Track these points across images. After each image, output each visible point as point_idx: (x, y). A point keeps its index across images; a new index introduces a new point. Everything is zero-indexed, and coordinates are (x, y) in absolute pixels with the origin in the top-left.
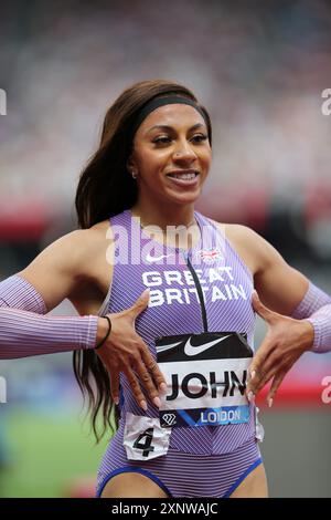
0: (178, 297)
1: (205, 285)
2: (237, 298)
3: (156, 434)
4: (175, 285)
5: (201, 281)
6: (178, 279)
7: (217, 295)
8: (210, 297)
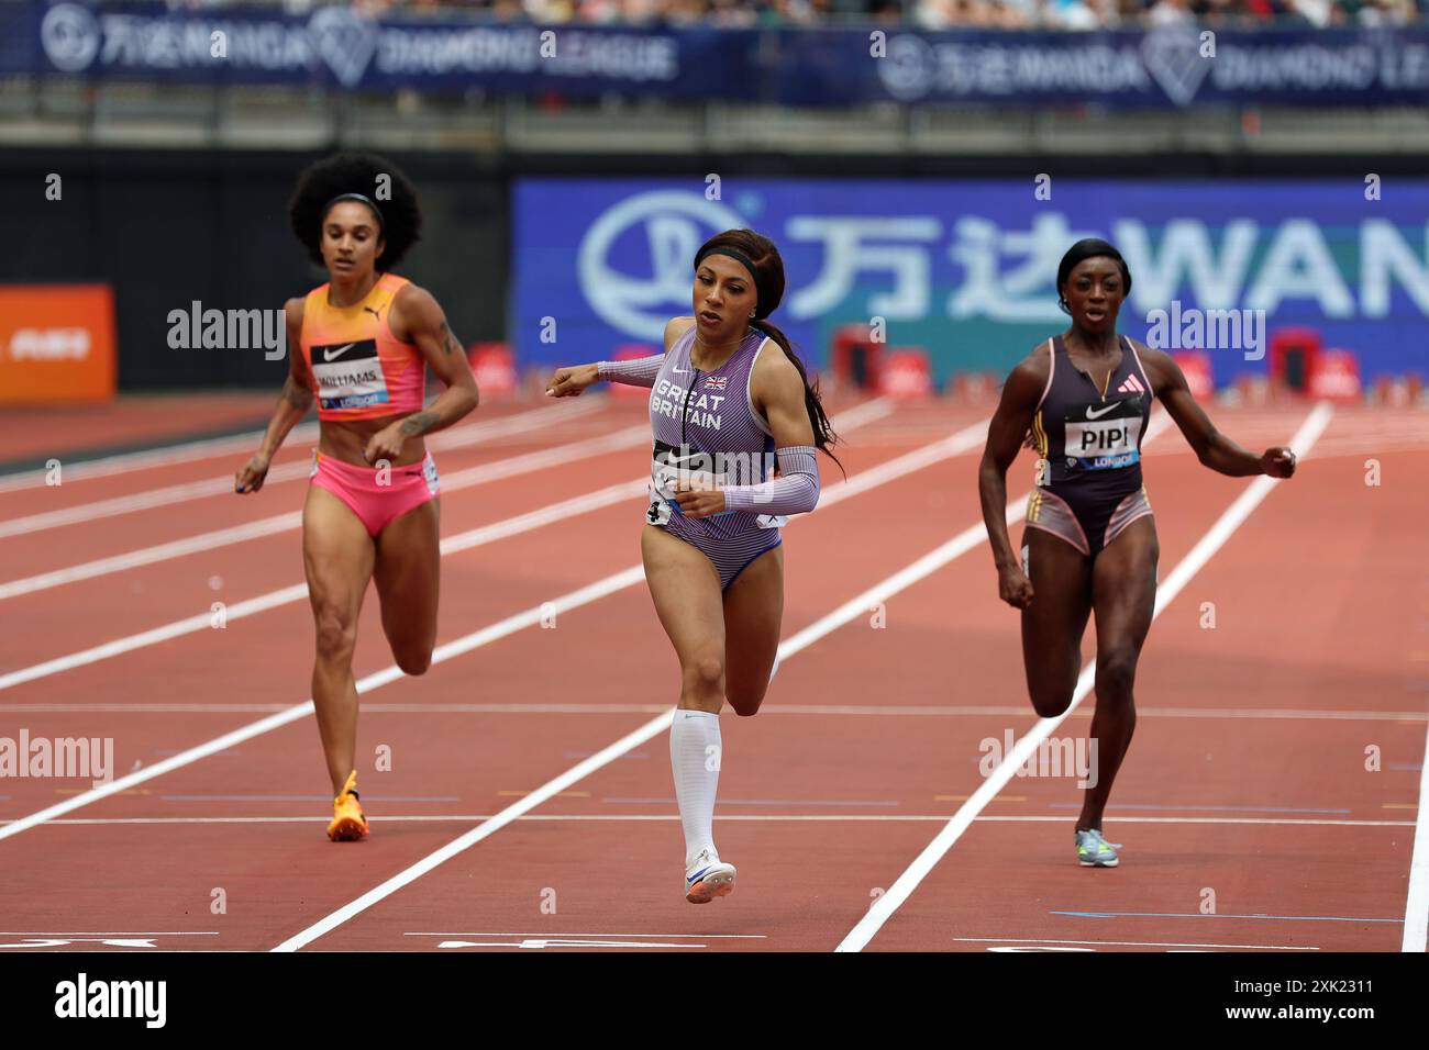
0: (668, 411)
1: (690, 407)
2: (708, 426)
3: (659, 508)
4: (672, 399)
5: (691, 403)
6: (677, 395)
7: (695, 419)
8: (690, 418)
